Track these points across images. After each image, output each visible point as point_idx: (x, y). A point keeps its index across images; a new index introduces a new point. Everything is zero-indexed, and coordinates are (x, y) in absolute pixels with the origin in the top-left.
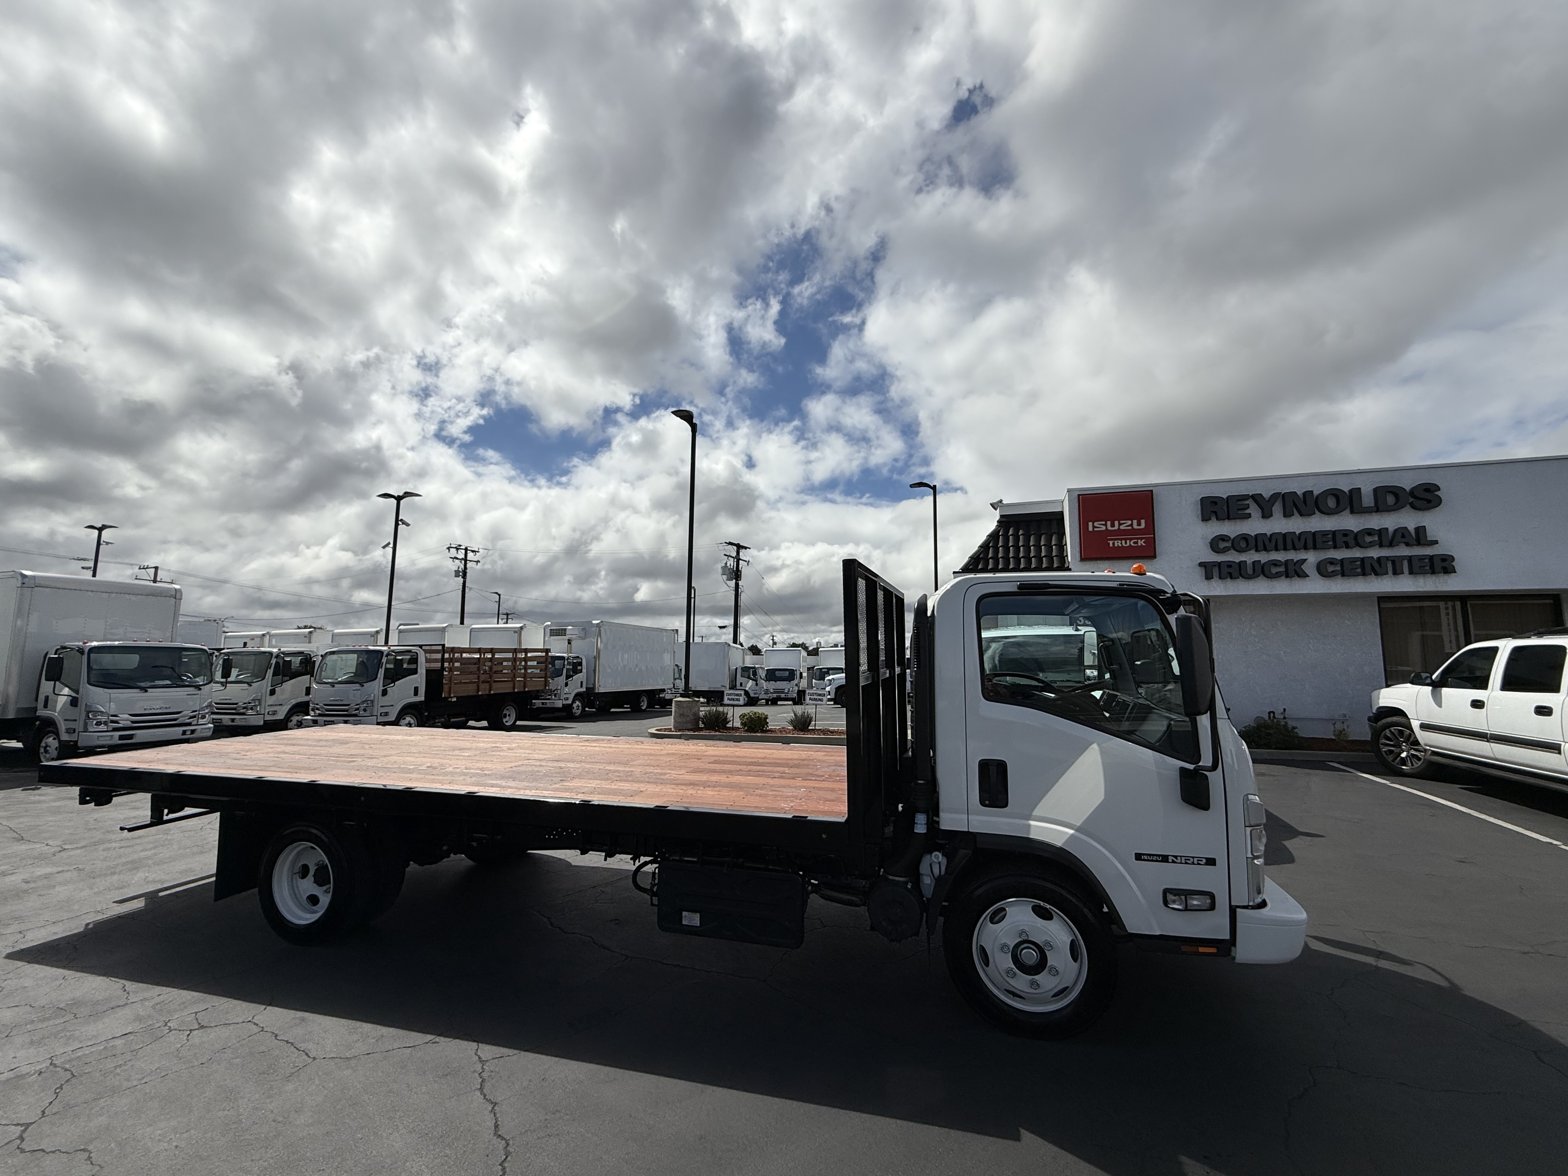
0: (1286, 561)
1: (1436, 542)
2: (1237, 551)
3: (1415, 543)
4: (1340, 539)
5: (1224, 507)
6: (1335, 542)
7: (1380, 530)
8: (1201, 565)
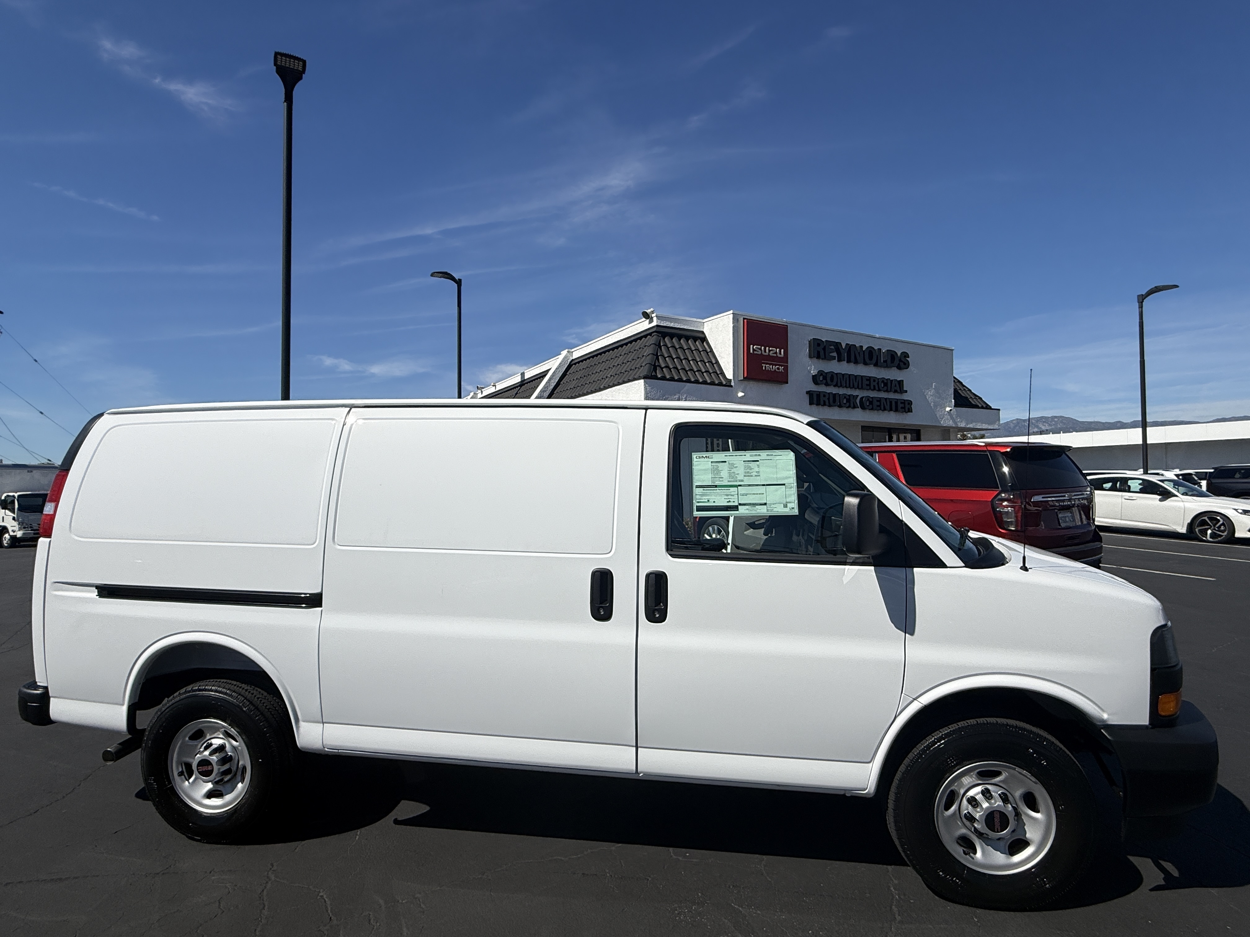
0: (849, 396)
1: (906, 392)
2: (827, 385)
3: (899, 390)
4: (872, 384)
5: (823, 349)
6: (869, 385)
7: (887, 379)
8: (808, 392)
